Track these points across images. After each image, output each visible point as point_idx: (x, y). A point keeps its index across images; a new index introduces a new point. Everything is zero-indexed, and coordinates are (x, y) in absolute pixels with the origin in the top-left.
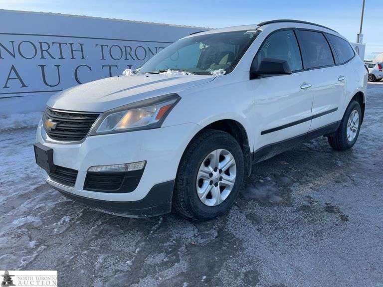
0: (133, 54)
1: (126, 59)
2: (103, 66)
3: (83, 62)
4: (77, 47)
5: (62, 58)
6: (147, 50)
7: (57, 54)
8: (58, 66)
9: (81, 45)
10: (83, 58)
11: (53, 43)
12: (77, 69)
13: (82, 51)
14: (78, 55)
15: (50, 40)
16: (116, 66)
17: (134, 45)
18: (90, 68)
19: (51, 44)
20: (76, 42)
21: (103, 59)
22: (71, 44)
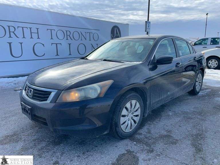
0: (71, 36)
1: (67, 39)
2: (52, 44)
3: (38, 41)
4: (34, 30)
5: (24, 37)
6: (80, 33)
7: (20, 35)
8: (21, 43)
9: (38, 29)
10: (38, 38)
11: (18, 27)
12: (34, 45)
13: (38, 33)
14: (35, 36)
15: (16, 25)
16: (61, 44)
17: (72, 30)
18: (43, 45)
19: (16, 28)
20: (34, 27)
21: (52, 39)
22: (30, 28)
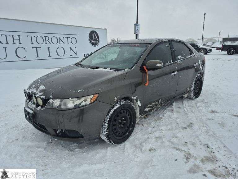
0: (50, 41)
1: (46, 43)
2: (32, 48)
3: (20, 45)
4: (16, 37)
5: (7, 43)
6: (58, 38)
7: (4, 41)
8: (5, 48)
9: (19, 36)
10: (20, 43)
11: (2, 35)
12: (17, 49)
13: (19, 39)
14: (17, 42)
16: (40, 47)
17: (50, 36)
18: (25, 49)
20: (16, 34)
21: (32, 43)
22: (13, 36)
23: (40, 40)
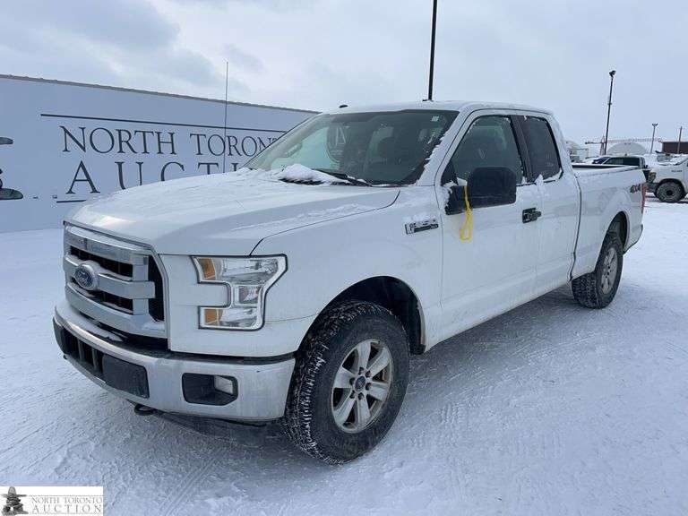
0: (239, 147)
1: (230, 154)
2: (199, 164)
3: (173, 158)
4: (165, 137)
5: (145, 152)
6: (258, 141)
7: (139, 147)
8: (140, 164)
9: (172, 134)
10: (173, 153)
11: (136, 132)
12: (164, 168)
13: (172, 143)
14: (166, 148)
15: (131, 127)
16: (217, 164)
17: (240, 135)
18: (182, 166)
19: (132, 133)
20: (165, 131)
21: (199, 153)
22: (159, 133)
23: (217, 146)
